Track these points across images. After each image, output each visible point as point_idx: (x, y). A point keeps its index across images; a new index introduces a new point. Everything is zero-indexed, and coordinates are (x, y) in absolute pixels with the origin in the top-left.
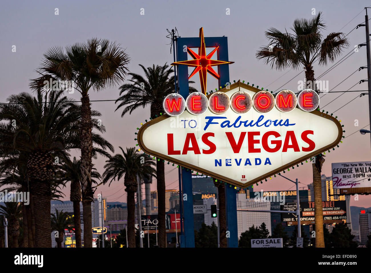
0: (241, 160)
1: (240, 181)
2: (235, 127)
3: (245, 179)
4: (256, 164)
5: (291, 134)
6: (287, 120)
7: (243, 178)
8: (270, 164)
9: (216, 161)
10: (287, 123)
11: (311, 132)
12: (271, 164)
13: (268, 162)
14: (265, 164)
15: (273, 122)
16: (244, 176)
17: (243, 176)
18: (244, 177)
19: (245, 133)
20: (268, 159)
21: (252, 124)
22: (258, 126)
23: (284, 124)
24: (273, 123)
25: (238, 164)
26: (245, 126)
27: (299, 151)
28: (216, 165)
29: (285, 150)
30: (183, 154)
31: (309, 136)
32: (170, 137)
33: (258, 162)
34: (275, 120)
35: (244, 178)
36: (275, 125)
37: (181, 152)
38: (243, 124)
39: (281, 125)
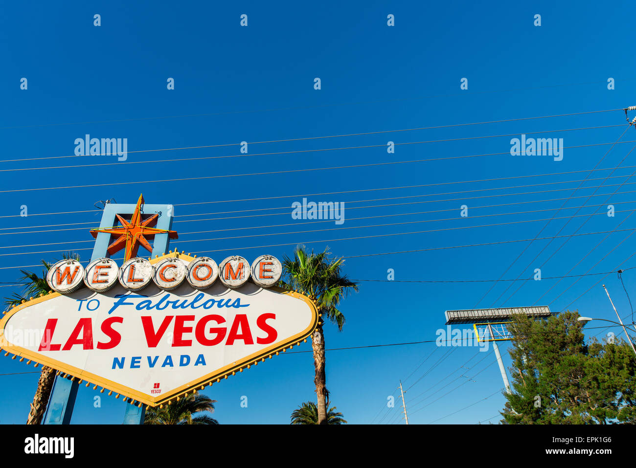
0: (157, 358)
1: (149, 393)
2: (158, 308)
3: (159, 389)
4: (182, 364)
5: (241, 319)
6: (238, 300)
7: (155, 387)
8: (204, 363)
9: (116, 360)
10: (237, 304)
11: (273, 316)
12: (205, 365)
13: (201, 360)
14: (196, 364)
15: (217, 302)
16: (159, 384)
17: (155, 384)
18: (157, 385)
19: (173, 317)
20: (201, 356)
21: (185, 305)
22: (193, 307)
23: (233, 305)
24: (216, 304)
25: (152, 365)
26: (174, 307)
27: (252, 343)
28: (114, 367)
29: (230, 342)
30: (63, 349)
31: (269, 322)
32: (52, 324)
33: (185, 361)
34: (219, 300)
35: (158, 387)
36: (219, 306)
37: (62, 347)
38: (171, 305)
39: (228, 306)
